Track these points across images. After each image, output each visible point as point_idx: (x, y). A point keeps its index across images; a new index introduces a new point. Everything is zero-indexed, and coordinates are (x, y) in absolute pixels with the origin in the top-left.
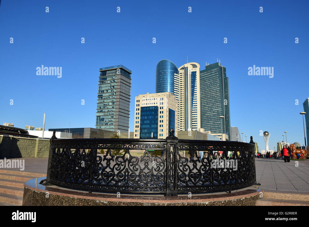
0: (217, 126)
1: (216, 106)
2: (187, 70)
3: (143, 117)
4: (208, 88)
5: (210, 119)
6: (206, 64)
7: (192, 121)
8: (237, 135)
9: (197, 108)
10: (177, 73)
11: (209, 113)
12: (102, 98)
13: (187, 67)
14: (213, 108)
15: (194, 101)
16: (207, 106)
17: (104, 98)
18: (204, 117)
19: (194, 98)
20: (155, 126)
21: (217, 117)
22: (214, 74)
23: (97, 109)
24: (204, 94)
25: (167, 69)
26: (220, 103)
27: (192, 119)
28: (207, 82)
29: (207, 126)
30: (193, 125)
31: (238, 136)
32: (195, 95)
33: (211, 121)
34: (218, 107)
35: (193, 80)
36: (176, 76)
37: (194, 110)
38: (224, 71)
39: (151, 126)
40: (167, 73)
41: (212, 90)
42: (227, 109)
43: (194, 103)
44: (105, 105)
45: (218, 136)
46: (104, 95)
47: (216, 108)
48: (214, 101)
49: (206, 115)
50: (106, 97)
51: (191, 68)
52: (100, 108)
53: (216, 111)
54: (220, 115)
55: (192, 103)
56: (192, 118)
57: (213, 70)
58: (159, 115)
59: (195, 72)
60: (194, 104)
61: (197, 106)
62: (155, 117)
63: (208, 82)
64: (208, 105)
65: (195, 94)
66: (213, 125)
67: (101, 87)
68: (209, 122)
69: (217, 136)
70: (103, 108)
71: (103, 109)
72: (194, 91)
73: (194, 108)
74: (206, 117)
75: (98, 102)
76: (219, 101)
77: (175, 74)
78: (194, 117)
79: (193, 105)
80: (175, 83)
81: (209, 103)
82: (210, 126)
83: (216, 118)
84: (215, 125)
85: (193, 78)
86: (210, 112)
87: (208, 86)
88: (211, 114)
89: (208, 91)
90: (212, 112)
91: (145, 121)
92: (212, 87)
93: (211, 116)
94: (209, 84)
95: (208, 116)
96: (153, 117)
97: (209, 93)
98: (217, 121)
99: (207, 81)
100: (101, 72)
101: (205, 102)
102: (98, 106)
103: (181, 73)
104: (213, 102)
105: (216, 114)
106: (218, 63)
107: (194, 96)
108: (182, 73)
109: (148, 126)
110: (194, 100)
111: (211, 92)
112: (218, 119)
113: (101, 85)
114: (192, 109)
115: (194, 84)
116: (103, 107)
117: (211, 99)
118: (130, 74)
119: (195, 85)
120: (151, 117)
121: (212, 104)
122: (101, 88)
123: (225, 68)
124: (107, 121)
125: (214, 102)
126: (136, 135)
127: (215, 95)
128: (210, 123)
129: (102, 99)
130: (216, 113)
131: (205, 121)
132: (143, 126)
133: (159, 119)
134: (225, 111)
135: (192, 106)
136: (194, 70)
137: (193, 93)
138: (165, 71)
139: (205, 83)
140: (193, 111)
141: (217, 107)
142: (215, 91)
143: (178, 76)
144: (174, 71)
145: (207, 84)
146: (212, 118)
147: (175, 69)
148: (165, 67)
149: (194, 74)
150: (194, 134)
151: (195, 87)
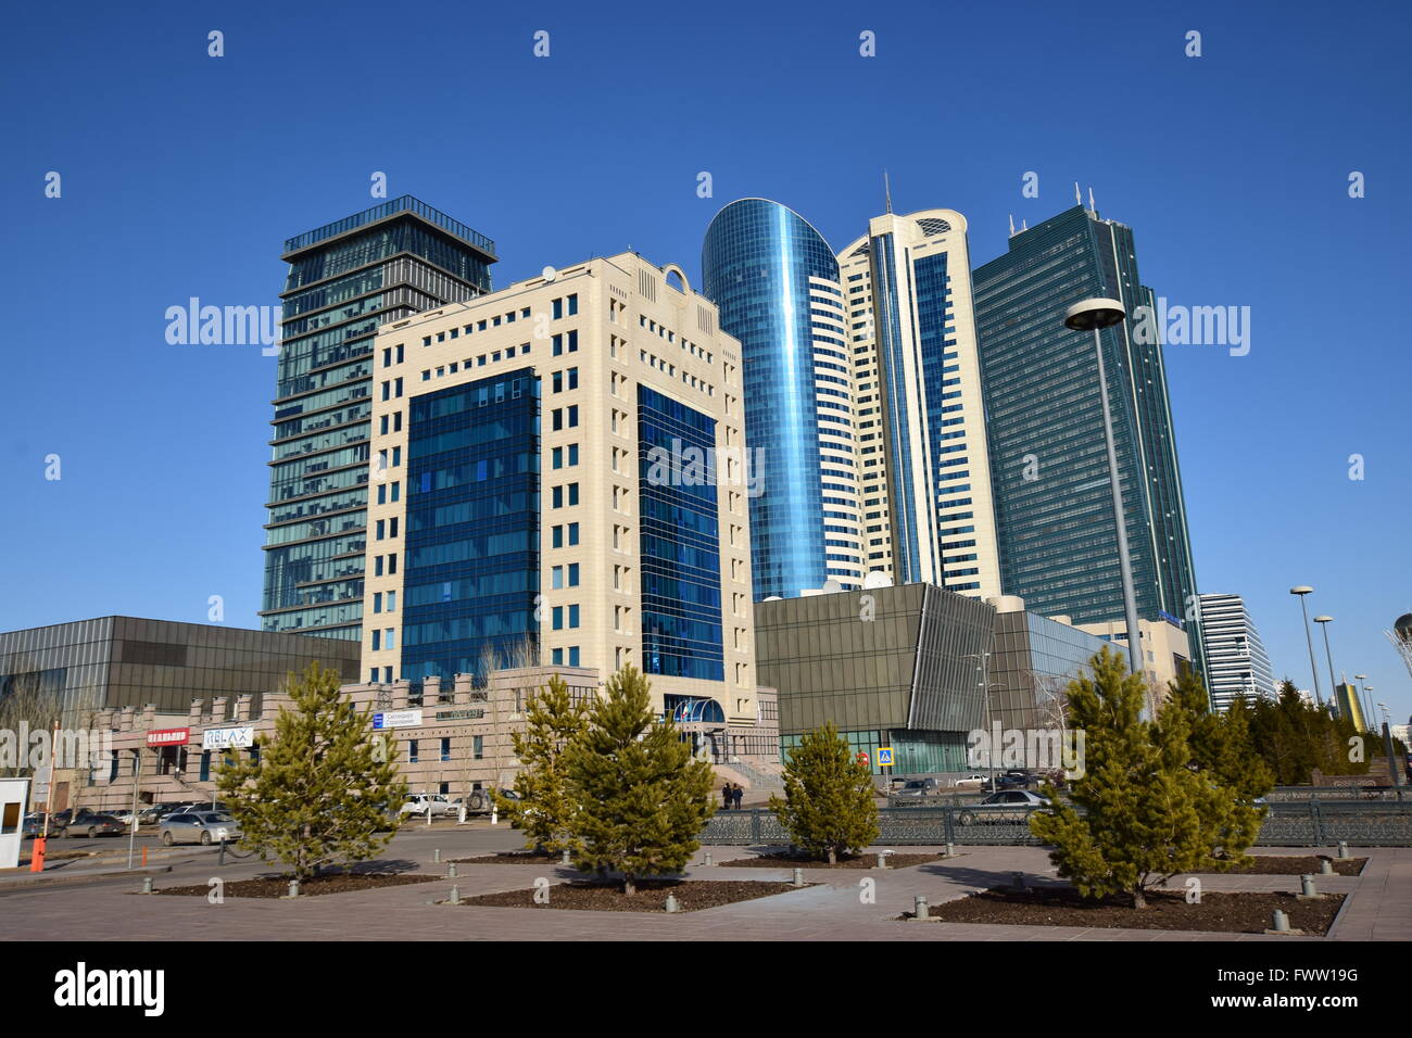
0: (1110, 586)
1: (1093, 461)
2: (890, 249)
3: (426, 477)
4: (1038, 361)
5: (1061, 544)
6: (1012, 227)
7: (944, 561)
8: (1241, 640)
9: (965, 474)
10: (826, 274)
11: (1053, 507)
12: (295, 424)
13: (885, 231)
14: (1074, 479)
15: (947, 436)
17: (311, 427)
18: (1027, 536)
19: (946, 417)
20: (515, 543)
21: (1103, 529)
22: (1064, 273)
23: (268, 501)
24: (1012, 399)
25: (763, 255)
27: (943, 547)
28: (1023, 328)
29: (1051, 591)
30: (950, 581)
31: (1246, 644)
32: (951, 396)
33: (1069, 560)
35: (929, 310)
36: (822, 288)
37: (952, 490)
38: (1121, 250)
39: (481, 546)
40: (764, 274)
41: (1057, 370)
42: (1163, 476)
43: (944, 444)
44: (314, 468)
45: (1119, 637)
46: (310, 405)
47: (1094, 473)
48: (1075, 433)
49: (1036, 523)
50: (322, 418)
51: (914, 237)
52: (290, 490)
53: (1097, 495)
55: (935, 445)
56: (946, 539)
57: (1054, 249)
58: (549, 438)
59: (941, 260)
60: (948, 450)
61: (964, 461)
62: (511, 465)
63: (1027, 326)
64: (1042, 465)
65: (946, 390)
66: (1085, 580)
67: (293, 354)
69: (1108, 637)
70: (301, 492)
71: (307, 496)
72: (943, 370)
73: (951, 476)
74: (1035, 534)
75: (275, 454)
77: (813, 280)
78: (956, 531)
79: (944, 457)
80: (816, 331)
81: (1047, 447)
82: (1068, 588)
83: (1101, 535)
84: (1098, 577)
85: (928, 297)
86: (1060, 505)
87: (1033, 346)
88: (1066, 515)
89: (1036, 378)
90: (1073, 502)
91: (439, 512)
92: (1054, 354)
93: (1068, 526)
94: (1035, 334)
95: (1045, 531)
96: (499, 469)
97: (1043, 387)
98: (1104, 551)
99: (1024, 322)
100: (292, 259)
101: (1025, 450)
102: (275, 485)
103: (852, 279)
104: (1073, 438)
105: (1098, 513)
106: (1079, 212)
107: (946, 403)
108: (859, 277)
109: (463, 551)
110: (945, 430)
111: (1054, 383)
113: (294, 346)
114: (936, 486)
115: (937, 334)
116: (307, 486)
117: (1059, 426)
118: (488, 260)
120: (482, 466)
121: (1064, 453)
122: (293, 365)
124: (325, 577)
125: (1076, 438)
126: (377, 633)
127: (1080, 396)
128: (1062, 573)
129: (300, 431)
130: (1098, 506)
131: (1034, 562)
132: (423, 552)
133: (549, 477)
134: (1154, 487)
135: (937, 464)
136: (932, 250)
137: (938, 387)
138: (753, 267)
139: (1012, 334)
140: (943, 498)
141: (1100, 466)
142: (1078, 374)
143: (838, 293)
144: (805, 260)
145: (1024, 339)
146: (1074, 536)
147: (814, 248)
148: (752, 243)
149: (931, 273)
150: (909, 613)
151: (947, 345)
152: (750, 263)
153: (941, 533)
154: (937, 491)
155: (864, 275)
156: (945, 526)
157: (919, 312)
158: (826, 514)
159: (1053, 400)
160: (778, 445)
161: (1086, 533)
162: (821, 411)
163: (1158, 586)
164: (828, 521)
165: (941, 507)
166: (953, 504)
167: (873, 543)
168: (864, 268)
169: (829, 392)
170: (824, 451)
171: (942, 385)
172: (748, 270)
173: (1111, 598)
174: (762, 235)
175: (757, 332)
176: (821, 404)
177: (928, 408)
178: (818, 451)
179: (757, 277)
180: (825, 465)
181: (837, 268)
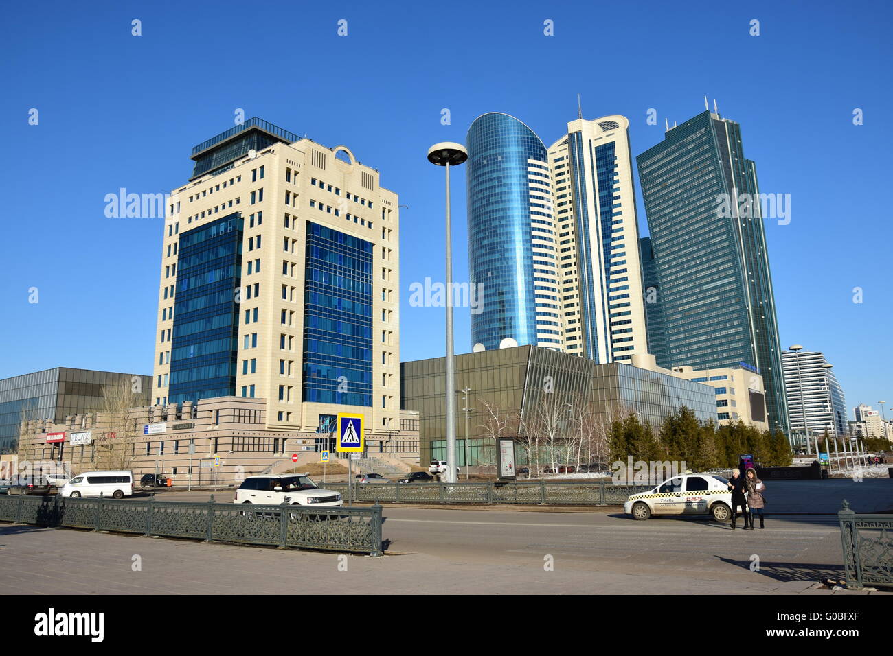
0: (724, 348)
1: (714, 270)
2: (580, 141)
3: (185, 282)
4: (679, 209)
5: (695, 322)
6: (667, 127)
7: (612, 333)
8: (823, 380)
9: (626, 279)
10: (539, 158)
11: (690, 299)
13: (577, 130)
14: (703, 281)
15: (615, 256)
16: (680, 275)
18: (675, 317)
19: (613, 244)
20: (225, 321)
21: (719, 312)
22: (696, 152)
24: (666, 232)
26: (728, 258)
27: (612, 324)
28: (671, 188)
29: (689, 351)
30: (616, 345)
31: (825, 382)
32: (617, 230)
33: (699, 331)
34: (723, 275)
35: (604, 178)
36: (535, 166)
37: (617, 289)
38: (732, 138)
40: (500, 158)
41: (691, 214)
42: (758, 278)
43: (613, 260)
45: (712, 379)
47: (715, 277)
48: (703, 252)
49: (681, 309)
51: (596, 133)
53: (716, 291)
54: (733, 301)
55: (607, 261)
56: (614, 320)
57: (690, 138)
58: (246, 257)
59: (611, 146)
60: (615, 264)
61: (625, 271)
62: (226, 272)
63: (675, 187)
64: (685, 273)
65: (614, 227)
66: (709, 344)
68: (695, 333)
69: (706, 379)
72: (612, 215)
73: (617, 280)
74: (680, 316)
76: (722, 249)
77: (530, 161)
78: (619, 314)
79: (613, 269)
80: (532, 193)
81: (687, 262)
82: (699, 349)
84: (718, 342)
85: (603, 170)
86: (695, 298)
87: (678, 199)
88: (698, 304)
89: (680, 219)
90: (702, 295)
91: (190, 303)
92: (691, 203)
93: (700, 310)
94: (679, 192)
95: (687, 314)
97: (684, 224)
98: (721, 326)
99: (672, 184)
101: (674, 263)
103: (557, 160)
104: (702, 256)
105: (717, 302)
106: (706, 114)
107: (614, 235)
108: (562, 159)
109: (200, 327)
110: (613, 252)
111: (691, 221)
112: (725, 321)
114: (608, 286)
115: (609, 192)
117: (694, 248)
119: (615, 194)
121: (696, 265)
123: (738, 126)
125: (705, 255)
127: (706, 229)
128: (696, 339)
130: (717, 298)
131: (679, 333)
132: (182, 327)
133: (245, 281)
134: (751, 284)
135: (608, 273)
136: (606, 141)
137: (609, 225)
138: (493, 155)
139: (665, 191)
140: (612, 294)
141: (719, 272)
142: (705, 215)
143: (546, 169)
144: (525, 149)
145: (672, 195)
146: (703, 317)
147: (531, 142)
148: (493, 140)
149: (605, 155)
150: (520, 364)
151: (615, 199)
152: (492, 152)
153: (611, 315)
154: (609, 290)
155: (565, 158)
156: (613, 311)
157: (598, 179)
158: (537, 305)
159: (690, 232)
160: (508, 263)
161: (710, 315)
162: (535, 241)
163: (753, 347)
164: (539, 309)
165: (611, 300)
166: (618, 297)
167: (570, 322)
168: (565, 153)
169: (539, 230)
170: (536, 266)
171: (612, 224)
172: (490, 156)
173: (725, 355)
174: (499, 135)
175: (495, 195)
176: (534, 237)
177: (603, 238)
178: (532, 266)
179: (496, 160)
180: (536, 275)
181: (546, 153)
